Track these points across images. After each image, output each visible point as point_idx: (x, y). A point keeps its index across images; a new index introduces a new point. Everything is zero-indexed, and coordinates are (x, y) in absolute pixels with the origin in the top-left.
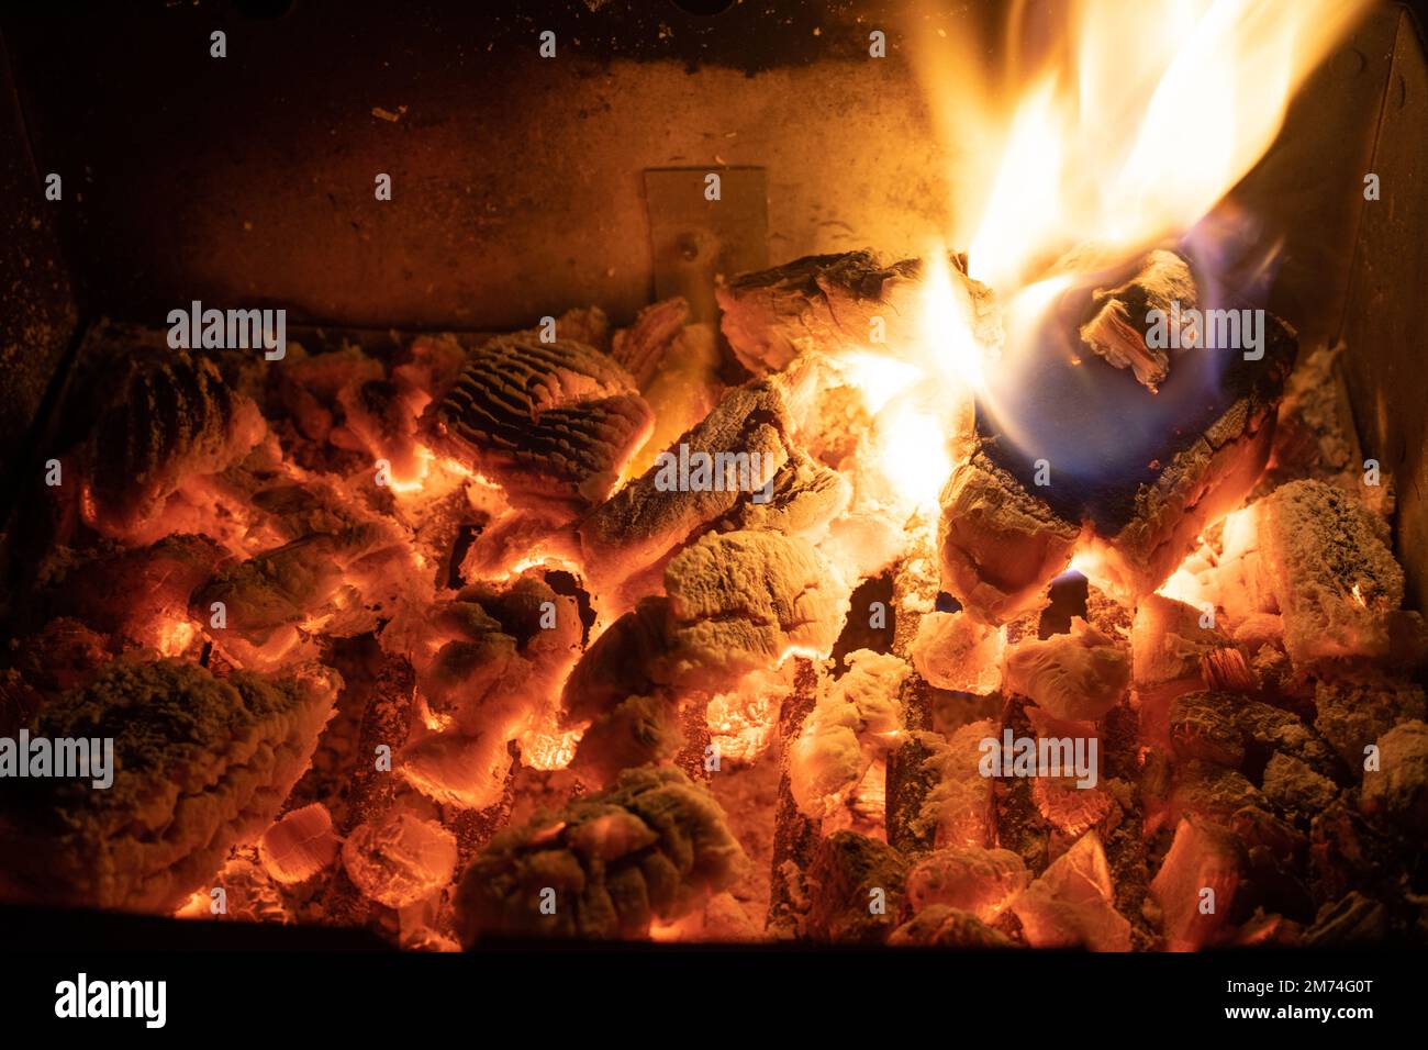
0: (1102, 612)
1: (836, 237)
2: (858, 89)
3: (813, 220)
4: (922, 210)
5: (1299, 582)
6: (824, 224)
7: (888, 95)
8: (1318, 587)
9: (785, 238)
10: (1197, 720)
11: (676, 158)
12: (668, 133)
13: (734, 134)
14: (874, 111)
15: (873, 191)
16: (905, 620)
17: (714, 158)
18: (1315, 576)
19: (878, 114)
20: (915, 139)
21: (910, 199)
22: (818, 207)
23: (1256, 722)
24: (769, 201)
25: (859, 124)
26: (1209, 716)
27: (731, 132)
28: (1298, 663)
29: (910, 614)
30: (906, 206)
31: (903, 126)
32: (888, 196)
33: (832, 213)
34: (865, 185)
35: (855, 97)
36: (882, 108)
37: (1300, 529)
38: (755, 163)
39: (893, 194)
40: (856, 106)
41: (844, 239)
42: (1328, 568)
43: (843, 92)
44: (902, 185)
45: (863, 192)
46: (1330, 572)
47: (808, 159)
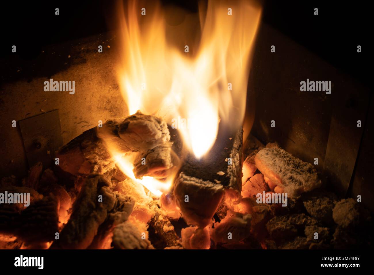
0: (222, 210)
1: (83, 127)
2: (84, 73)
3: (75, 123)
4: (109, 109)
5: (284, 176)
6: (79, 123)
7: (94, 73)
8: (292, 175)
9: (67, 132)
10: (280, 226)
11: (28, 114)
12: (24, 106)
13: (46, 100)
14: (90, 79)
15: (93, 108)
16: (167, 235)
17: (41, 110)
18: (289, 172)
19: (92, 80)
20: (104, 85)
21: (104, 107)
22: (76, 118)
23: (295, 220)
24: (60, 120)
25: (86, 85)
26: (282, 224)
27: (45, 100)
28: (294, 199)
29: (168, 232)
30: (104, 109)
31: (100, 82)
32: (98, 107)
33: (81, 119)
34: (90, 106)
35: (84, 76)
36: (93, 77)
37: (275, 161)
38: (54, 109)
39: (99, 107)
40: (84, 79)
41: (86, 126)
42: (292, 168)
43: (80, 75)
44: (102, 102)
45: (90, 108)
46: (294, 169)
47: (71, 102)
